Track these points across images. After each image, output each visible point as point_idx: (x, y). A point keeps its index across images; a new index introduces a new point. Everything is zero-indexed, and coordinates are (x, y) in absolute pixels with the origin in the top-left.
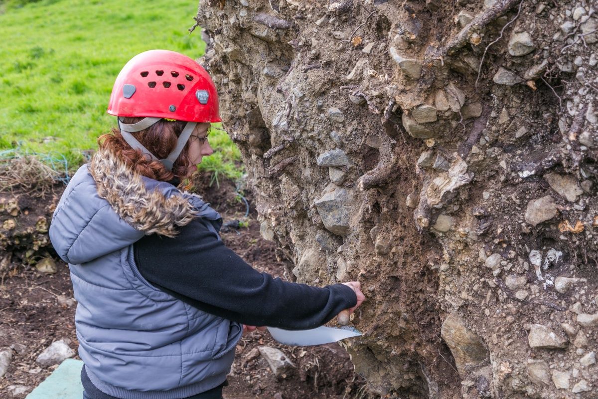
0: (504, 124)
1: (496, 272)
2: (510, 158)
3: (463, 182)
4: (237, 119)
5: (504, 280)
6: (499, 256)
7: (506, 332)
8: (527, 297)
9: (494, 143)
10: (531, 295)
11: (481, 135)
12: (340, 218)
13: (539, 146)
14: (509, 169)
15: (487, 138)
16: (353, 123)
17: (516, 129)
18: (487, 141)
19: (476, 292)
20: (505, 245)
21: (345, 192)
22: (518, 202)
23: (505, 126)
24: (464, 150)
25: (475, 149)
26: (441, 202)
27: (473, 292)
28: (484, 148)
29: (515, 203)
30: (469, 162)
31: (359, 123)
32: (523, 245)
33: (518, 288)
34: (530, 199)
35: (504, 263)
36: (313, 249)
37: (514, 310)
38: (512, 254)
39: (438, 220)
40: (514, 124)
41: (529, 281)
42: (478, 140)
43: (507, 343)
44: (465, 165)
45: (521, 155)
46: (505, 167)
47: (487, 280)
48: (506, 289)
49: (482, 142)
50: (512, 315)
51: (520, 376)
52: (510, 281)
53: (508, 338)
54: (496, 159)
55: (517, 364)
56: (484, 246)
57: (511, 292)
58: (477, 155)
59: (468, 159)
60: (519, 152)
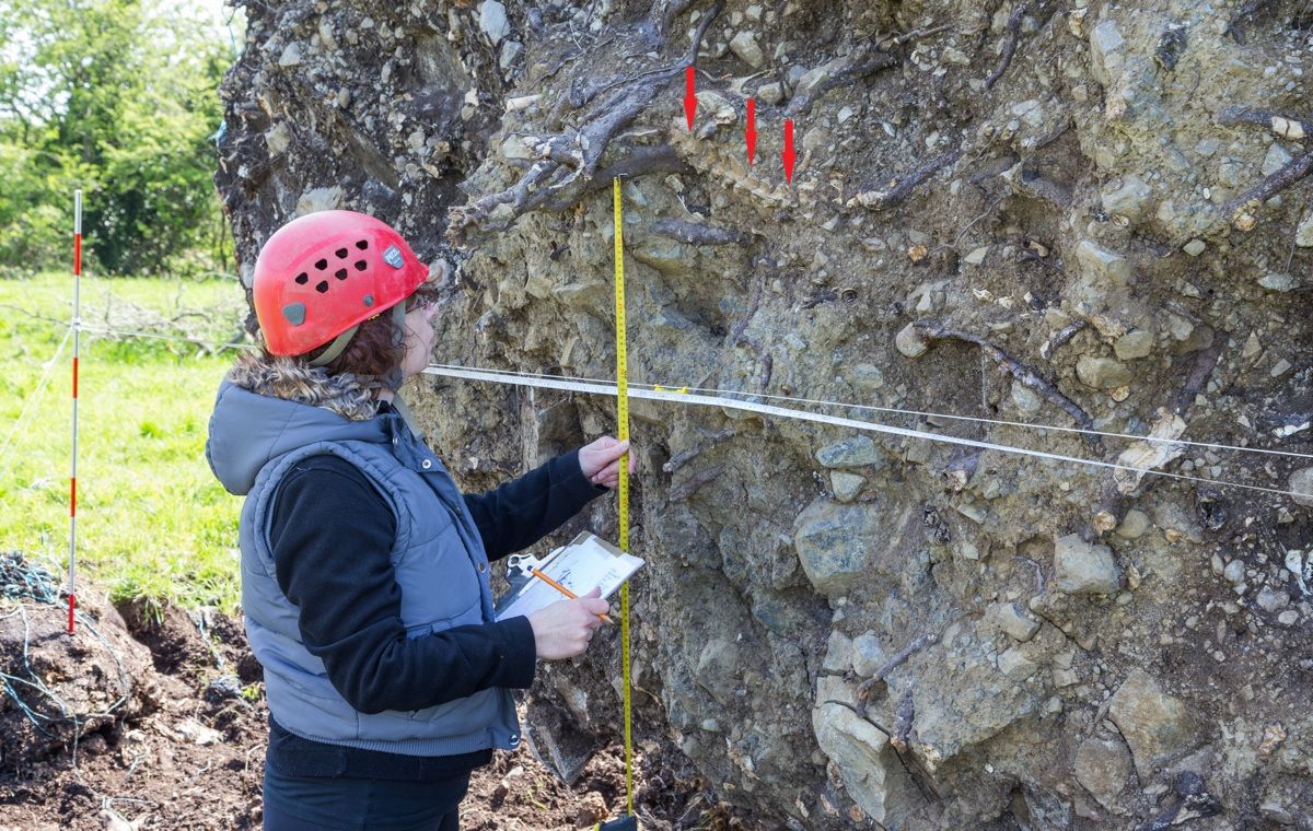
0: (1249, 358)
1: (1241, 589)
2: (1255, 411)
3: (1178, 454)
4: (478, 433)
5: (1254, 601)
6: (1241, 563)
7: (1269, 677)
8: (1298, 620)
9: (1230, 390)
10: (1303, 617)
11: (1208, 377)
12: (848, 559)
13: (1304, 389)
14: (1254, 428)
15: (1218, 381)
16: (899, 389)
17: (1271, 364)
18: (1219, 387)
19: (1191, 631)
20: (1251, 546)
21: (860, 513)
22: (1274, 475)
23: (1252, 360)
24: (1180, 401)
25: (1200, 400)
26: (1139, 487)
27: (1184, 630)
28: (1212, 398)
29: (1269, 477)
30: (1188, 422)
31: (909, 390)
32: (1278, 544)
33: (1280, 609)
34: (1292, 470)
35: (1252, 573)
36: (723, 637)
37: (1278, 643)
38: (1262, 558)
39: (1127, 519)
40: (1269, 356)
41: (1292, 598)
42: (1205, 384)
43: (1274, 694)
44: (1180, 425)
45: (1273, 404)
46: (1247, 424)
47: (1220, 605)
48: (1262, 611)
49: (1211, 387)
50: (1275, 650)
51: (1300, 743)
52: (1265, 600)
53: (1276, 686)
54: (1228, 414)
55: (1295, 724)
56: (1218, 549)
57: (1269, 618)
58: (1204, 408)
59: (1188, 415)
60: (1269, 400)
